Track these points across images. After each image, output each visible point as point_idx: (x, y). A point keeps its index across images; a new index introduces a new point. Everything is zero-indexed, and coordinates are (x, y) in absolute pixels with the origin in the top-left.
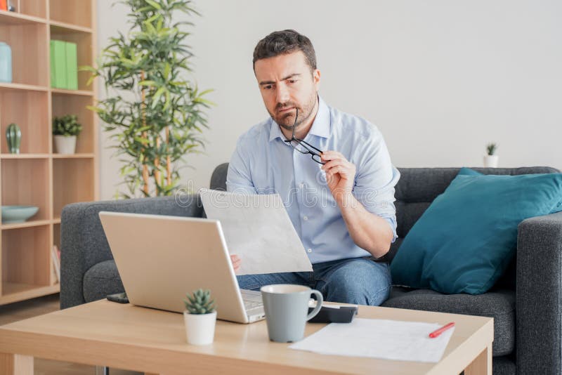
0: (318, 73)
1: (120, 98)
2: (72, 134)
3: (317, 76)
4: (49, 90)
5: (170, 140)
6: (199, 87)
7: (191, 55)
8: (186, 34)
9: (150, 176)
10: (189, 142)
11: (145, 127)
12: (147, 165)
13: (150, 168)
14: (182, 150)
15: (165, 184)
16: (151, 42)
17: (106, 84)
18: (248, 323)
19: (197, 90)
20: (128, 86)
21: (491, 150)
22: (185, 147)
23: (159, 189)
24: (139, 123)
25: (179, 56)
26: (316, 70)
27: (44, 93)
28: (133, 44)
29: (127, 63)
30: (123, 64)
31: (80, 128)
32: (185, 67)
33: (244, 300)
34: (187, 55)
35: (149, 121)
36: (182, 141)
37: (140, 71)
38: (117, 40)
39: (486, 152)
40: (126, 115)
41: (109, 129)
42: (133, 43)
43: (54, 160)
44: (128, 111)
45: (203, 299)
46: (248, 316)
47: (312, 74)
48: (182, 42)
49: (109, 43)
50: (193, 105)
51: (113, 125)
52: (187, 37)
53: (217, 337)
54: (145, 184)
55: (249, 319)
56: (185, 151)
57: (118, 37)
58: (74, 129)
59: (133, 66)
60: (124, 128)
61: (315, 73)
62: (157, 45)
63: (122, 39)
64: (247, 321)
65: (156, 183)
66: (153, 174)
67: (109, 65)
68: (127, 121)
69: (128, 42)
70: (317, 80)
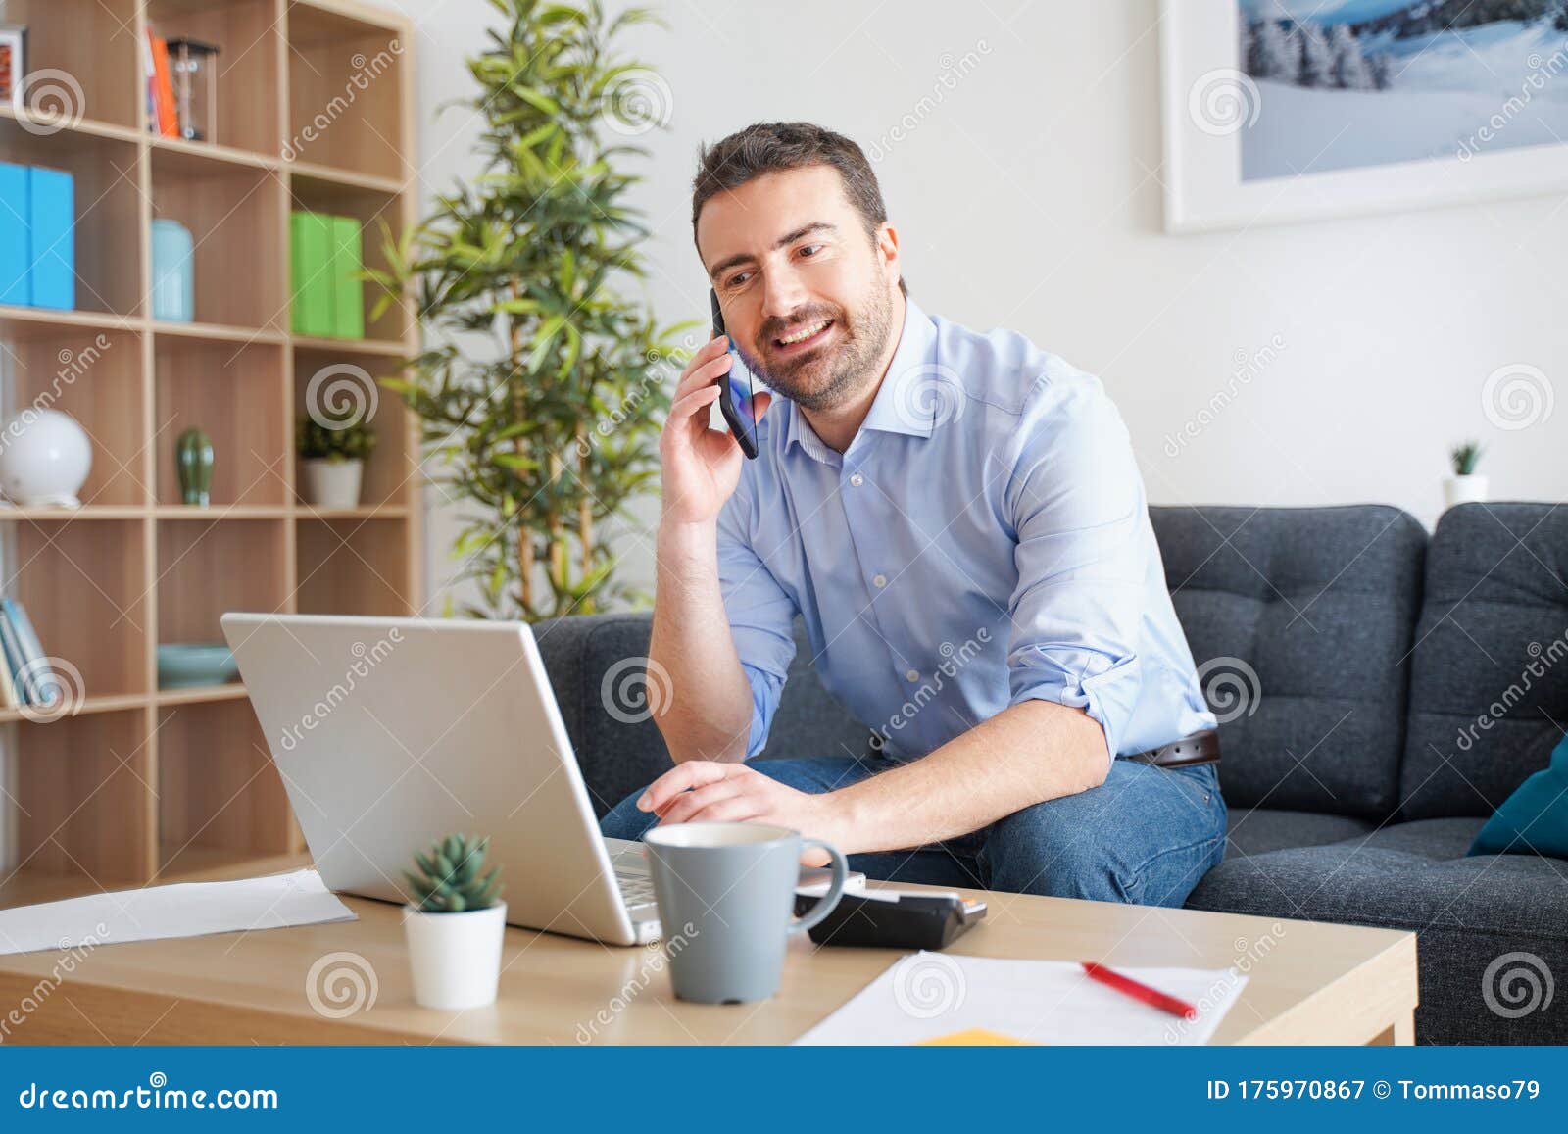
0: (891, 232)
1: (453, 350)
2: (348, 455)
3: (890, 245)
4: (286, 338)
5: (588, 462)
6: (657, 315)
7: (645, 234)
8: (626, 181)
9: (537, 557)
10: (636, 467)
11: (520, 427)
12: (529, 531)
13: (539, 539)
14: (620, 488)
15: (575, 579)
16: (532, 200)
17: (419, 314)
18: (636, 945)
19: (652, 324)
20: (481, 322)
21: (1464, 462)
22: (626, 479)
23: (559, 593)
24: (503, 416)
25: (611, 239)
26: (885, 226)
27: (272, 349)
28: (490, 211)
29: (471, 256)
30: (460, 261)
31: (372, 440)
32: (629, 267)
33: (619, 875)
34: (632, 234)
35: (532, 409)
36: (618, 463)
37: (503, 279)
38: (453, 203)
39: (1448, 468)
40: (474, 397)
41: (435, 436)
42: (489, 205)
43: (302, 524)
44: (478, 385)
45: (460, 866)
46: (636, 924)
47: (873, 235)
48: (617, 201)
49: (431, 208)
50: (646, 364)
51: (444, 426)
52: (632, 188)
53: (509, 985)
54: (525, 581)
55: (637, 931)
56: (627, 489)
57: (454, 193)
58: (355, 441)
59: (487, 264)
60: (468, 432)
61: (882, 235)
62: (551, 206)
63: (464, 200)
64: (631, 937)
65: (551, 577)
66: (545, 556)
67: (426, 268)
68: (477, 416)
69: (478, 205)
70: (890, 256)
